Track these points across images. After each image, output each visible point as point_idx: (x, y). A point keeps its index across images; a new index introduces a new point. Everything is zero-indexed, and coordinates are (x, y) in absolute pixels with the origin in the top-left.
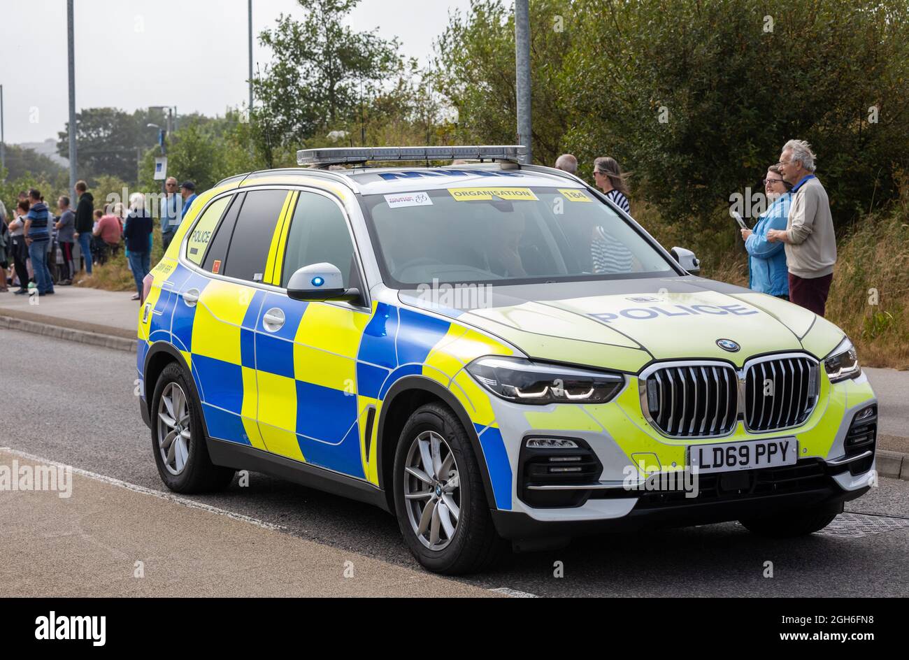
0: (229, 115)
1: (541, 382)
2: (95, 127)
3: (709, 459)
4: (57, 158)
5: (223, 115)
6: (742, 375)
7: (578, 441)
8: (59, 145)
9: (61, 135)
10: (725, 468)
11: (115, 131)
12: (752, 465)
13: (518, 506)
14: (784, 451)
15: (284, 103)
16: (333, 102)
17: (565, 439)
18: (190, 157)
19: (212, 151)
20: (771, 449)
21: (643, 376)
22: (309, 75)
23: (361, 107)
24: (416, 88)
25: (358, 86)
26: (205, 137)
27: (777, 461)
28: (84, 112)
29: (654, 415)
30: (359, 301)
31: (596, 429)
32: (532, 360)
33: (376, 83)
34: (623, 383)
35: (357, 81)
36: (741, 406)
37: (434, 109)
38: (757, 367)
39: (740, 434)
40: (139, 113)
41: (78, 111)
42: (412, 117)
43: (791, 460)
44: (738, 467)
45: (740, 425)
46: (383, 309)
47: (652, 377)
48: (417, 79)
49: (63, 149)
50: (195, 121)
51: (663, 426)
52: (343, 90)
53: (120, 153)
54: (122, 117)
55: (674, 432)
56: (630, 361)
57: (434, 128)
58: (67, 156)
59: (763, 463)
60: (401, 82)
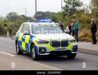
0: (59, 12)
1: (41, 42)
2: (39, 14)
3: (57, 50)
4: (34, 18)
5: (58, 12)
6: (61, 42)
7: (44, 48)
8: (34, 17)
9: (34, 15)
10: (59, 50)
11: (42, 15)
12: (61, 50)
13: (39, 53)
14: (65, 49)
15: (67, 10)
16: (74, 10)
17: (43, 47)
18: (53, 18)
19: (56, 17)
20: (64, 49)
21: (50, 42)
22: (71, 6)
23: (78, 11)
24: (86, 8)
25: (78, 8)
26: (55, 16)
27: (64, 50)
28: (38, 12)
29: (51, 45)
30: (30, 35)
31: (46, 46)
32: (41, 40)
33: (80, 7)
34: (49, 42)
35: (77, 7)
36: (60, 45)
37: (89, 11)
38: (62, 41)
39: (60, 47)
40: (46, 12)
41: (37, 12)
42: (85, 12)
43: (66, 50)
44: (60, 50)
45: (60, 46)
46: (31, 36)
47: (51, 42)
48: (86, 7)
49: (35, 17)
50: (54, 13)
51: (52, 46)
52: (75, 9)
53: (43, 18)
54: (43, 12)
55: (54, 47)
56: (49, 40)
57: (89, 14)
58: (35, 18)
59: (63, 50)
60: (84, 7)
